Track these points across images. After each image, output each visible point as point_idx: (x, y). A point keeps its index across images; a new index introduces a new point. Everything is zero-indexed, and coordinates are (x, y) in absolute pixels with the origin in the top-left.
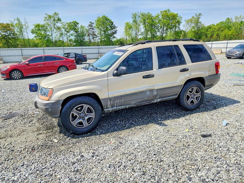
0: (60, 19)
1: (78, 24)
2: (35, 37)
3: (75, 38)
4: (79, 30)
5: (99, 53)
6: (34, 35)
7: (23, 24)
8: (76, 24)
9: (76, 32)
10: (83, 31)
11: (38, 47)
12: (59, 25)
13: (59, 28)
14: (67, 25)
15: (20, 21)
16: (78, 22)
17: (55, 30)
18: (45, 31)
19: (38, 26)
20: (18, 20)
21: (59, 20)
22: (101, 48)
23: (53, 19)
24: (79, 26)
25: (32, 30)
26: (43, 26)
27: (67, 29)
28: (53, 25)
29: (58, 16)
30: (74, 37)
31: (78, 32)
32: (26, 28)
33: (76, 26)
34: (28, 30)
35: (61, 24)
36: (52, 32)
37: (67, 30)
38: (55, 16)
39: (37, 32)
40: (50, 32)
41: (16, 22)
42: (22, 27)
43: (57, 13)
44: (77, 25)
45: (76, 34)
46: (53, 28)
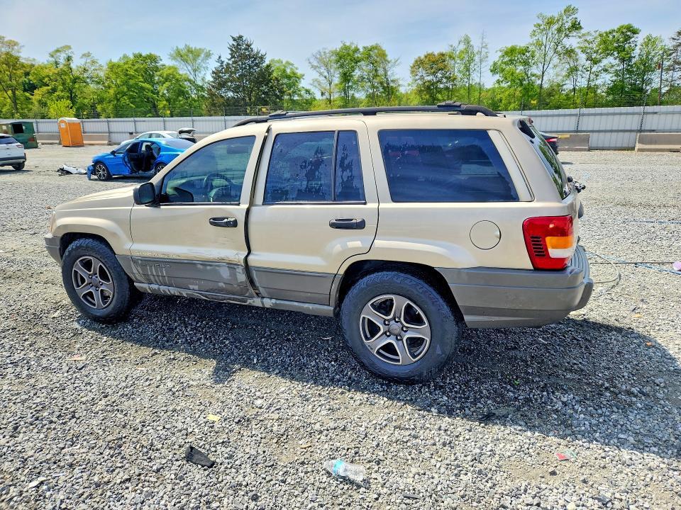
0: (579, 24)
1: (635, 32)
2: (498, 82)
3: (614, 78)
4: (637, 52)
5: (641, 131)
6: (497, 77)
7: (476, 50)
8: (629, 33)
9: (623, 60)
10: (648, 53)
11: (500, 108)
12: (572, 42)
13: (570, 52)
14: (599, 39)
15: (471, 43)
16: (636, 26)
17: (556, 60)
18: (526, 63)
19: (512, 51)
20: (467, 41)
21: (576, 26)
22: (656, 113)
23: (556, 26)
24: (640, 39)
25: (495, 64)
26: (524, 51)
27: (596, 52)
28: (552, 44)
29: (574, 16)
30: (611, 75)
31: (630, 58)
32: (481, 61)
33: (627, 39)
34: (484, 64)
35: (579, 40)
36: (545, 67)
37: (594, 56)
38: (565, 18)
39: (503, 70)
40: (541, 66)
41: (462, 47)
42: (471, 60)
43: (572, 7)
44: (630, 38)
45: (621, 67)
46: (551, 53)
